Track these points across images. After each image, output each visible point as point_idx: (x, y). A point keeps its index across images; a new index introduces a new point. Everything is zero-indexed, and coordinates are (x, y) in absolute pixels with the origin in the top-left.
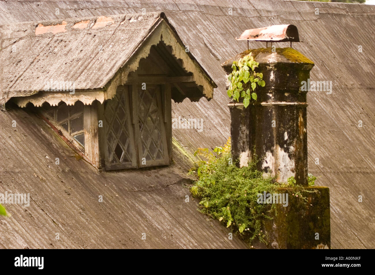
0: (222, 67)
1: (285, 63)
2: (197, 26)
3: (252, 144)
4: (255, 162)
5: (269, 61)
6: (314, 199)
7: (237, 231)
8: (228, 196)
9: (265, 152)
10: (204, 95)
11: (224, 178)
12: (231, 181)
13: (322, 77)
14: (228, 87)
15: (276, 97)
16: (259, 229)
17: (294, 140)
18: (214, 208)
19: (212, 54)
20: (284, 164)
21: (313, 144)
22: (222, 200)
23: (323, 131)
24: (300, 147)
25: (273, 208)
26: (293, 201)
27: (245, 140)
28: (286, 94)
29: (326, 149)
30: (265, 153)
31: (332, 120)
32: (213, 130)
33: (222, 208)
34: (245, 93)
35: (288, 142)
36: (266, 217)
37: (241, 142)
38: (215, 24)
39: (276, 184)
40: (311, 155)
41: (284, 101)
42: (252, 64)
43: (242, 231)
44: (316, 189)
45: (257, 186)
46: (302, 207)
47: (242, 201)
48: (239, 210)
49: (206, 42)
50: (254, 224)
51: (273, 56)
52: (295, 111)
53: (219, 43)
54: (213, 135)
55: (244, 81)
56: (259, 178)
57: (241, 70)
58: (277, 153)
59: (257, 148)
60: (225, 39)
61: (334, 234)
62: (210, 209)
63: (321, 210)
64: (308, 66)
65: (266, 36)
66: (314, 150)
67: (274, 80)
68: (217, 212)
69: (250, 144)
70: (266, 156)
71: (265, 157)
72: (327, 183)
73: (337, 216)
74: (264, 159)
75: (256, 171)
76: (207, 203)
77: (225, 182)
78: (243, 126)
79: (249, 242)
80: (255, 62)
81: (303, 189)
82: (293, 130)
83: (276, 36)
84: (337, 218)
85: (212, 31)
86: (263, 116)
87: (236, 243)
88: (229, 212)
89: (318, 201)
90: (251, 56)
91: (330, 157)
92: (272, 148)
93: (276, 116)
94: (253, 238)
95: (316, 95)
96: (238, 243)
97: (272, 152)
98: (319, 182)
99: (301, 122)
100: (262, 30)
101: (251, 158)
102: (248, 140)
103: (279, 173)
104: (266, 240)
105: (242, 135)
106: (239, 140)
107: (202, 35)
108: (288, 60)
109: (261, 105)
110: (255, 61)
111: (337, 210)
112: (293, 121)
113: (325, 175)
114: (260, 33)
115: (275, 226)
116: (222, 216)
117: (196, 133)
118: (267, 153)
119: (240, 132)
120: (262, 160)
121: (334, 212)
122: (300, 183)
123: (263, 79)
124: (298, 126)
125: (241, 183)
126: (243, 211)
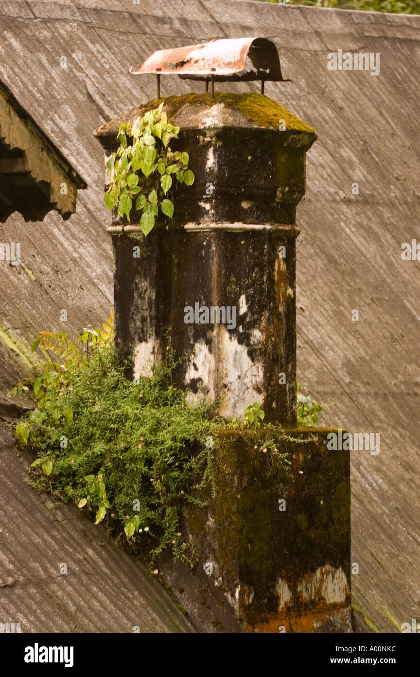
0: (95, 136)
1: (243, 129)
2: (74, 55)
3: (164, 323)
4: (169, 367)
5: (204, 124)
6: (309, 457)
7: (121, 534)
8: (99, 447)
9: (192, 342)
10: (53, 206)
11: (94, 404)
12: (110, 411)
13: (362, 177)
14: (109, 186)
15: (220, 211)
16: (173, 530)
17: (262, 315)
18: (68, 476)
19: (104, 117)
20: (237, 374)
21: (329, 328)
22: (88, 457)
23: (357, 299)
24: (278, 331)
25: (207, 479)
26: (256, 463)
27: (146, 314)
28: (245, 205)
29: (361, 340)
30: (193, 346)
31: (379, 274)
32: (88, 290)
33: (86, 478)
34: (145, 200)
35: (248, 319)
36: (191, 499)
37: (138, 318)
38: (117, 50)
39: (216, 421)
40: (323, 352)
41: (239, 221)
42: (164, 132)
43: (132, 534)
44: (314, 433)
45: (169, 425)
46: (279, 476)
47: (133, 460)
48: (125, 482)
49: (91, 90)
50: (163, 515)
51: (215, 113)
52: (266, 246)
53: (123, 93)
54: (86, 302)
55: (143, 171)
56: (177, 406)
57: (137, 143)
58: (221, 347)
59: (175, 333)
60: (137, 84)
61: (366, 539)
62: (56, 479)
63: (328, 483)
64: (300, 136)
65: (201, 63)
66: (331, 342)
67: (216, 169)
68: (75, 486)
69: (158, 323)
70: (194, 353)
71: (193, 356)
72: (357, 418)
73: (376, 498)
74: (190, 361)
75: (170, 388)
76: (51, 464)
77: (96, 413)
78: (143, 279)
79: (149, 560)
80: (170, 125)
81: (281, 434)
82: (262, 292)
83: (224, 63)
84: (376, 503)
85: (108, 67)
86: (190, 257)
87: (117, 564)
88: (102, 487)
89: (320, 462)
90: (163, 111)
91: (368, 358)
92: (209, 334)
93: (219, 257)
94: (158, 551)
95: (345, 216)
96: (121, 563)
97: (209, 342)
98: (338, 416)
99: (279, 271)
100: (193, 50)
101: (160, 357)
102: (153, 313)
103: (224, 393)
104: (189, 557)
105: (140, 302)
106: (133, 314)
107: (84, 75)
108: (251, 121)
109: (184, 231)
110: (172, 123)
111: (376, 482)
112: (262, 270)
113: (353, 401)
114: (187, 58)
115: (211, 522)
116: (86, 497)
117: (45, 296)
118: (197, 345)
119: (136, 295)
120: (184, 361)
121: (370, 488)
122: (275, 419)
123: (190, 167)
124: (273, 281)
125: (132, 416)
126: (135, 486)
